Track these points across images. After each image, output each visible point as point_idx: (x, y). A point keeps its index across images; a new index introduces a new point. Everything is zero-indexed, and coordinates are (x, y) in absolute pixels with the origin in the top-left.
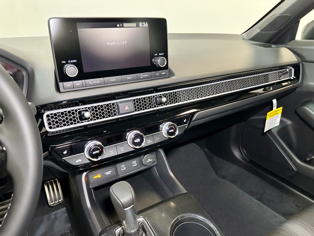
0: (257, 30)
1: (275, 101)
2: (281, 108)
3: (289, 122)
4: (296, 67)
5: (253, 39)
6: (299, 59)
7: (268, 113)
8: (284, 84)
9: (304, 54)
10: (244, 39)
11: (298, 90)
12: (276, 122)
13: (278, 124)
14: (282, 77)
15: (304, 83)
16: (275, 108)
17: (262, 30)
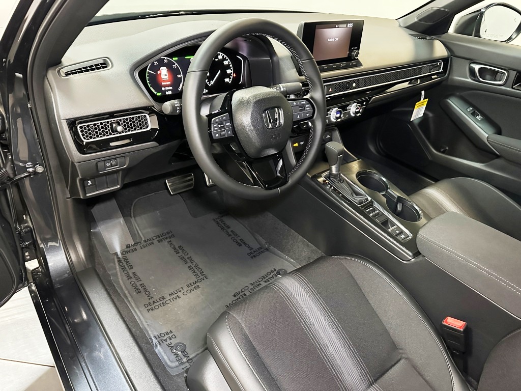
0: (414, 19)
1: (423, 93)
2: (427, 99)
3: (430, 115)
4: (445, 60)
5: (409, 27)
6: (449, 53)
7: (417, 104)
8: (433, 77)
9: (454, 49)
10: (400, 26)
11: (444, 83)
12: (421, 113)
13: (422, 115)
14: (432, 70)
15: (450, 77)
16: (422, 99)
17: (420, 20)
